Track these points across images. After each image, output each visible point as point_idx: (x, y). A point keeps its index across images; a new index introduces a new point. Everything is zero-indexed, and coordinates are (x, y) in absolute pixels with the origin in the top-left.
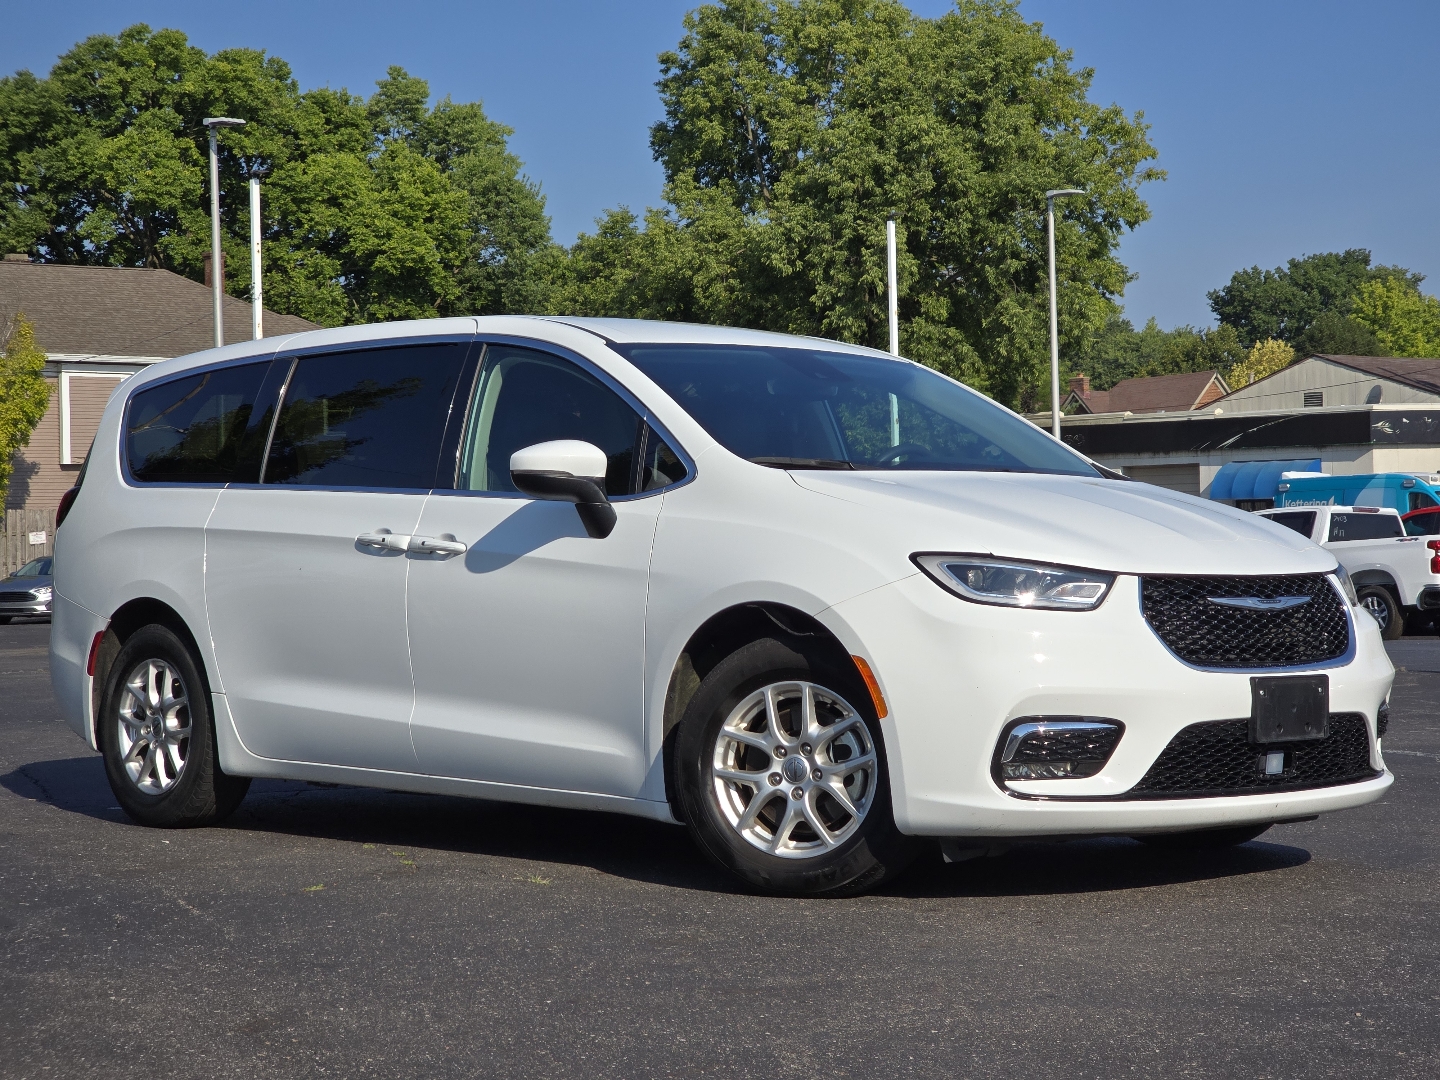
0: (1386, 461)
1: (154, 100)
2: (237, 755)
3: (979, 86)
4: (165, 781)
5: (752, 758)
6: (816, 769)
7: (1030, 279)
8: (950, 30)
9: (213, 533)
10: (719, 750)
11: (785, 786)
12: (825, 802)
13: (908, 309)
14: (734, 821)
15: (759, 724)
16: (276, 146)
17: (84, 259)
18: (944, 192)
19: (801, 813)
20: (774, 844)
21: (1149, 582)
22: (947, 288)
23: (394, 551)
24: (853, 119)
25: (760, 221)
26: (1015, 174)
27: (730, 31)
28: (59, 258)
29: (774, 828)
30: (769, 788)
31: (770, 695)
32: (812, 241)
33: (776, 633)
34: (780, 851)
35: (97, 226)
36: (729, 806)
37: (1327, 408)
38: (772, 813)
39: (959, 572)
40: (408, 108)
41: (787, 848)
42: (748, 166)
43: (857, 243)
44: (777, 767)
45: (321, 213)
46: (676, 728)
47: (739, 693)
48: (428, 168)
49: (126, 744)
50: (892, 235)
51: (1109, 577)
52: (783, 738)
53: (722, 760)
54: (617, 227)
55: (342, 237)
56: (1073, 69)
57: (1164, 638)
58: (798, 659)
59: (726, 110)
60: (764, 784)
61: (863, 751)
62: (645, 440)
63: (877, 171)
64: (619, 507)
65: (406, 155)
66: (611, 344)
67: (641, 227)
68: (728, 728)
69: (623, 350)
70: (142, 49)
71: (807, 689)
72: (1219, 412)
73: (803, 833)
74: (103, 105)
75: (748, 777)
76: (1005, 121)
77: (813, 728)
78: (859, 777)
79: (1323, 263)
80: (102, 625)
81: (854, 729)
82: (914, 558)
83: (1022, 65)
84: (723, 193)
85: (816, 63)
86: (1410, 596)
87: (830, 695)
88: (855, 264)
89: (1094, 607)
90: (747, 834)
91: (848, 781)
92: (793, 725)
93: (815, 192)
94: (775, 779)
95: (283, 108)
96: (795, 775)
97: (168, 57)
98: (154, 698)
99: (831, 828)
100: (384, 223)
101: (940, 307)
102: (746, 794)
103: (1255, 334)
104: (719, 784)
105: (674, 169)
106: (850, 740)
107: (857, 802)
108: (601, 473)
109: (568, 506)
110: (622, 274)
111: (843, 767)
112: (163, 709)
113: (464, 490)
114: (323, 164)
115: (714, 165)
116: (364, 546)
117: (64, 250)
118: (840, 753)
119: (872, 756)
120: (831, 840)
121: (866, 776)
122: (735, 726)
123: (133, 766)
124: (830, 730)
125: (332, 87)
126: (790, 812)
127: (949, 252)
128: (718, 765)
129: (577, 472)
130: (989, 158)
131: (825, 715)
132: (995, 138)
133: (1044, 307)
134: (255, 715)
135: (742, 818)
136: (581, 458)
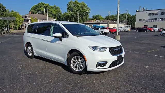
0: (101, 25)
1: (43, 6)
2: (35, 54)
3: (82, 6)
4: (31, 55)
5: (74, 62)
6: (80, 64)
7: (85, 16)
8: (81, 3)
9: (33, 37)
10: (71, 61)
11: (77, 65)
12: (80, 67)
13: (79, 17)
14: (73, 68)
15: (75, 59)
16: (49, 8)
17: (40, 14)
18: (81, 12)
19: (78, 67)
20: (76, 70)
21: (110, 48)
22: (81, 16)
23: (45, 41)
24: (76, 8)
25: (72, 13)
26: (84, 11)
27: (70, 3)
28: (38, 14)
29: (76, 68)
30: (76, 65)
31: (76, 57)
32: (74, 14)
33: (76, 52)
34: (77, 71)
35: (40, 12)
36: (72, 66)
37: (98, 22)
38: (76, 67)
39: (93, 48)
40: (55, 7)
41: (77, 70)
42: (71, 10)
43: (77, 14)
44: (76, 63)
45: (51, 12)
46: (68, 58)
47: (73, 57)
48: (56, 10)
49: (28, 52)
50: (78, 13)
51: (106, 48)
52: (77, 61)
53: (72, 62)
54: (65, 13)
55: (52, 13)
56: (87, 6)
57: (111, 54)
58: (78, 54)
59: (70, 7)
60: (75, 65)
61: (84, 62)
62: (65, 33)
63: (78, 10)
64: (63, 39)
65: (55, 9)
66: (62, 24)
67: (66, 13)
68: (72, 60)
69: (63, 25)
70: (42, 3)
71: (79, 57)
72: (93, 22)
73: (78, 69)
74: (40, 6)
75: (74, 64)
76: (84, 8)
77: (80, 60)
78: (83, 65)
79: (97, 15)
80: (26, 43)
81: (83, 60)
82: (89, 46)
83: (84, 5)
84: (70, 11)
85: (75, 5)
86: (104, 32)
87: (81, 57)
88: (76, 15)
89: (105, 51)
90: (74, 69)
91: (82, 65)
92: (78, 59)
93: (74, 11)
94: (76, 64)
95: (49, 7)
96: (78, 64)
97: (43, 4)
98: (30, 49)
99: (81, 69)
100: (54, 12)
101: (80, 17)
102: (74, 65)
103: (94, 19)
104: (71, 64)
105: (68, 10)
106: (83, 61)
107: (83, 67)
108: (61, 36)
109: (58, 39)
110: (65, 15)
111: (82, 64)
112: (30, 50)
113: (50, 36)
114: (51, 9)
115: (70, 10)
116: (43, 40)
117: (39, 14)
118: (82, 62)
119: (85, 63)
120: (81, 70)
121: (84, 65)
122: (73, 59)
123: (29, 54)
124: (81, 60)
125: (51, 6)
126: (77, 67)
127: (81, 14)
128: (71, 63)
129: (59, 36)
130: (83, 10)
131: (81, 59)
132: (83, 9)
133: (85, 17)
134: (36, 52)
135: (73, 67)
136: (59, 35)
